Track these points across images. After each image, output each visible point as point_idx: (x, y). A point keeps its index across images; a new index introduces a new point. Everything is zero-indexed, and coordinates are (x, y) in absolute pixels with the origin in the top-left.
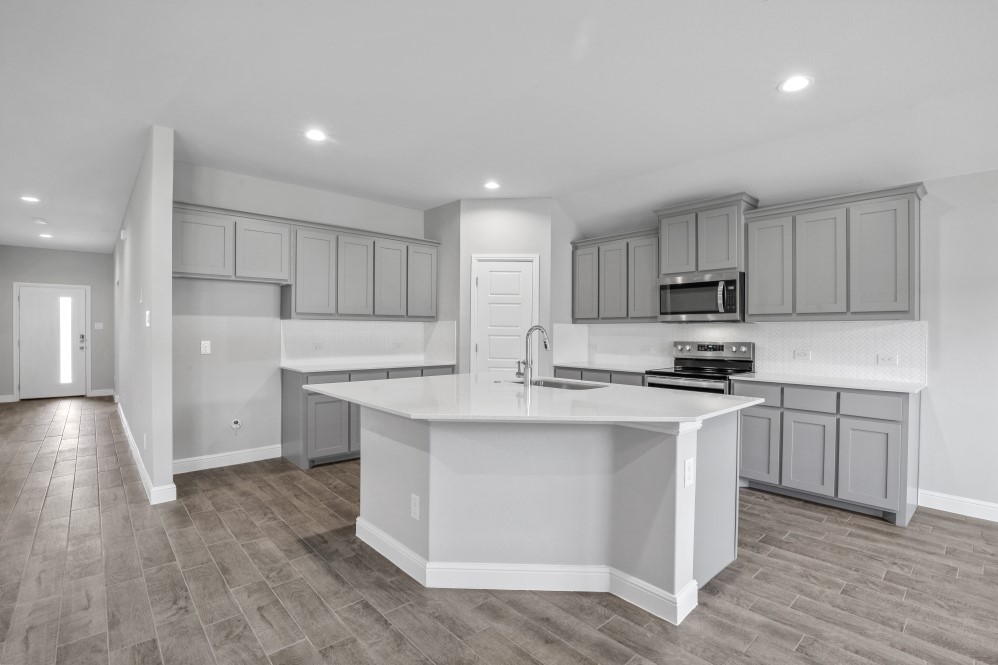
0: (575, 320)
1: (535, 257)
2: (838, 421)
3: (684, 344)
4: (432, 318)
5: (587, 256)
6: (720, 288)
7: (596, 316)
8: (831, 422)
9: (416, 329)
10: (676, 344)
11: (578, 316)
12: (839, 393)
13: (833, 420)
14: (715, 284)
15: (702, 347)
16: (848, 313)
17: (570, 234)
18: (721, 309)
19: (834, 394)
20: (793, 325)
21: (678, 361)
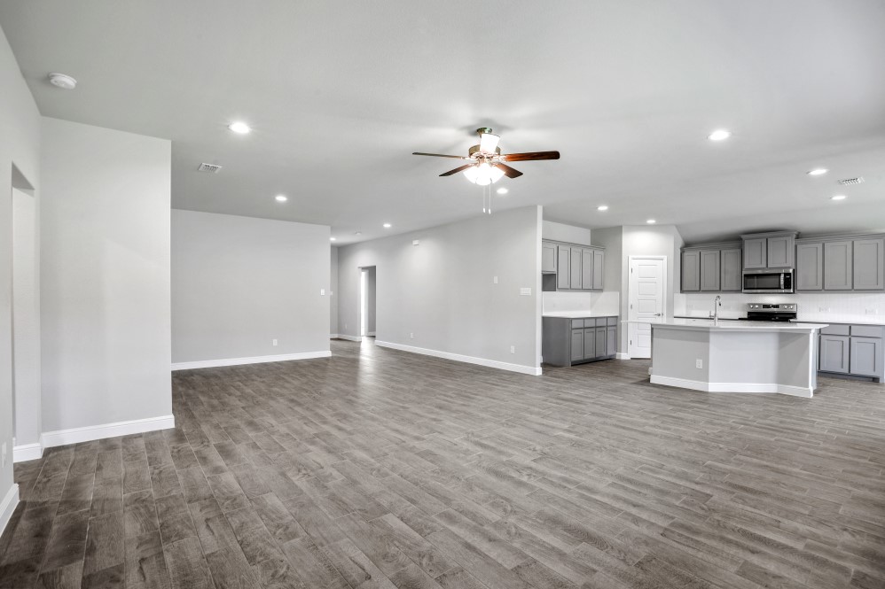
0: (682, 291)
1: (665, 257)
2: (850, 339)
3: (754, 305)
4: (601, 290)
5: (691, 257)
6: (782, 276)
7: (698, 289)
8: (846, 340)
9: (586, 296)
10: (749, 304)
11: (684, 289)
12: (850, 326)
13: (848, 338)
14: (779, 274)
15: (766, 306)
16: (853, 290)
17: (680, 244)
18: (782, 287)
19: (848, 327)
20: (824, 295)
21: (749, 313)
